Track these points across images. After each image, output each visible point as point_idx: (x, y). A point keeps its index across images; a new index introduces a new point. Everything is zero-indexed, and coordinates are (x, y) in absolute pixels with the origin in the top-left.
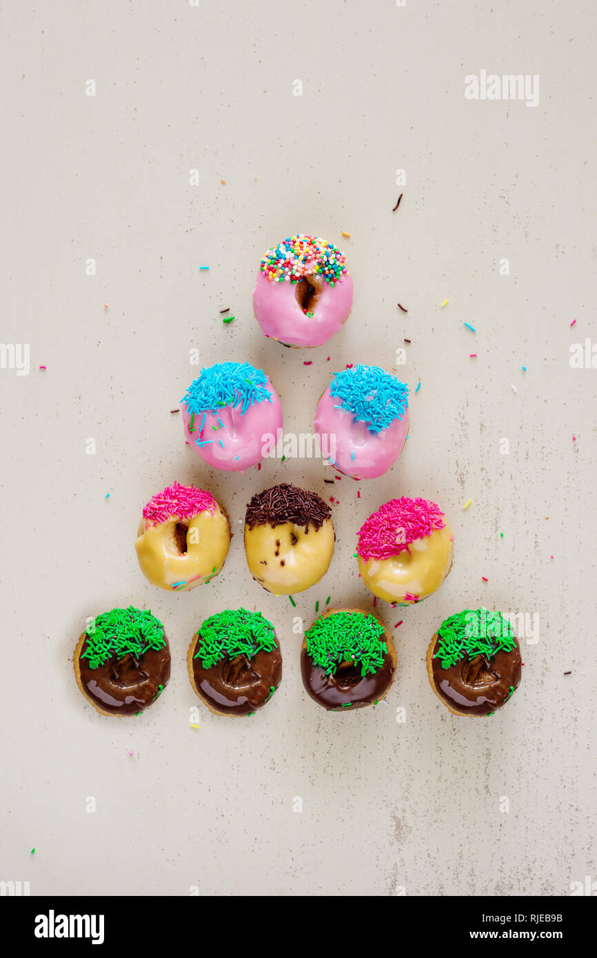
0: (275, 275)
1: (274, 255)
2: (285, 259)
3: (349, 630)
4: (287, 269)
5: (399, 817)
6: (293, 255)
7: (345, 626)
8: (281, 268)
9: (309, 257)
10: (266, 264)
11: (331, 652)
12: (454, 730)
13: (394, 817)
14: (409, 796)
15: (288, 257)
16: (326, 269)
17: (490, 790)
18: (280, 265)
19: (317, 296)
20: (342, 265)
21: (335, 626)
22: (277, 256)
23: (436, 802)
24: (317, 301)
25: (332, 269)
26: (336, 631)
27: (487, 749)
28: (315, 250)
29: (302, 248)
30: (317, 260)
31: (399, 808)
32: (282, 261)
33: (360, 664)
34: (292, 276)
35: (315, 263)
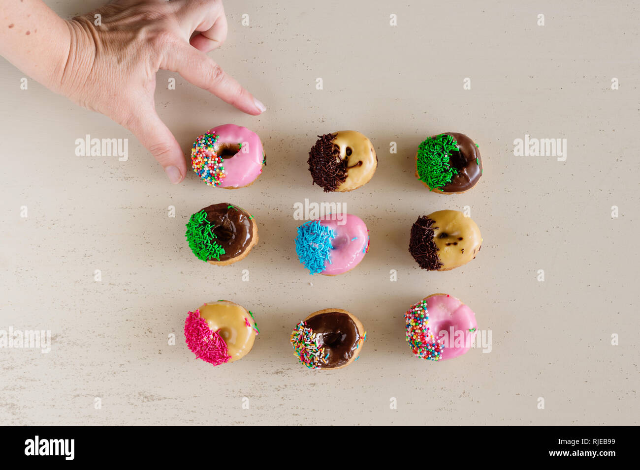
0: (221, 174)
1: (209, 178)
2: (209, 170)
3: (429, 158)
4: (215, 167)
5: (57, 339)
6: (206, 166)
7: (426, 161)
8: (215, 171)
9: (204, 155)
10: (216, 182)
11: (443, 170)
12: (115, 373)
13: (57, 336)
14: (70, 345)
15: (207, 169)
16: (209, 143)
17: (77, 398)
18: (214, 172)
19: (227, 145)
20: (204, 136)
21: (426, 168)
22: (209, 176)
23: (67, 363)
24: (231, 145)
25: (208, 139)
26: (429, 167)
27: (103, 395)
28: (199, 153)
29: (200, 162)
30: (205, 150)
31: (63, 339)
32: (211, 171)
33: (451, 152)
34: (219, 162)
35: (207, 151)
